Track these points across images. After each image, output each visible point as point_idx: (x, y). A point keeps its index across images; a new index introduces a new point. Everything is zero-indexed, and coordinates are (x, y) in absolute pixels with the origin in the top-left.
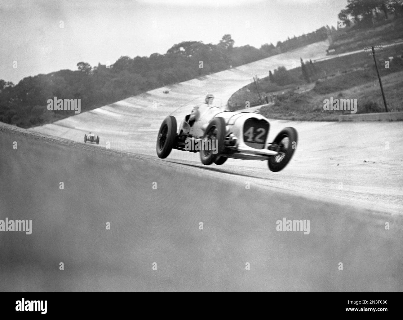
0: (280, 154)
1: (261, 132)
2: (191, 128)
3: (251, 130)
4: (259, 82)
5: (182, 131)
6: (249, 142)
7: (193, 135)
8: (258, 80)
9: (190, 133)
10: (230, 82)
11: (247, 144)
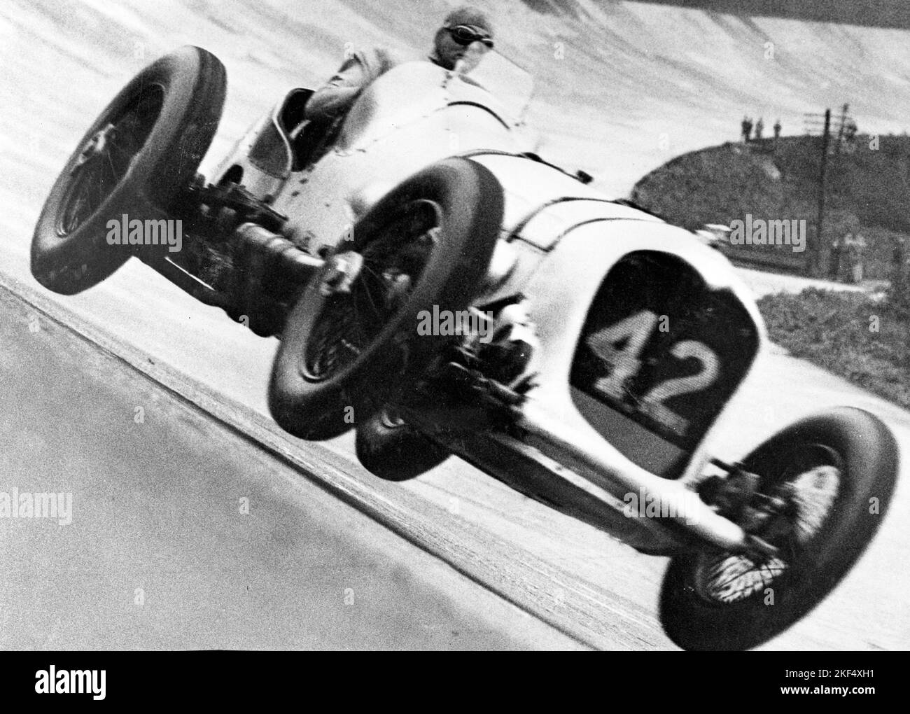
0: (760, 560)
1: (693, 366)
2: (297, 176)
3: (640, 327)
4: (847, 148)
5: (235, 173)
6: (602, 397)
7: (288, 225)
8: (850, 132)
9: (279, 207)
10: (686, 84)
11: (580, 407)
